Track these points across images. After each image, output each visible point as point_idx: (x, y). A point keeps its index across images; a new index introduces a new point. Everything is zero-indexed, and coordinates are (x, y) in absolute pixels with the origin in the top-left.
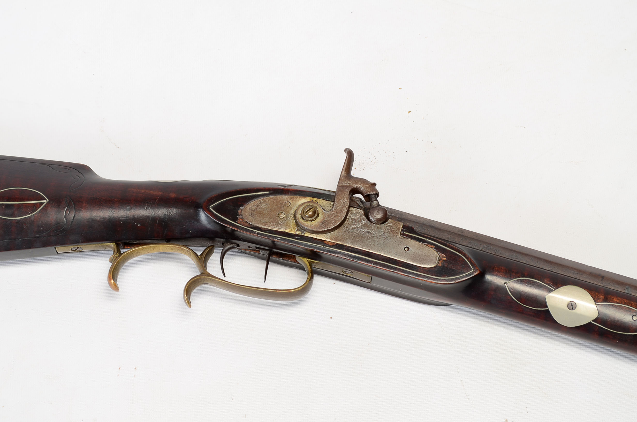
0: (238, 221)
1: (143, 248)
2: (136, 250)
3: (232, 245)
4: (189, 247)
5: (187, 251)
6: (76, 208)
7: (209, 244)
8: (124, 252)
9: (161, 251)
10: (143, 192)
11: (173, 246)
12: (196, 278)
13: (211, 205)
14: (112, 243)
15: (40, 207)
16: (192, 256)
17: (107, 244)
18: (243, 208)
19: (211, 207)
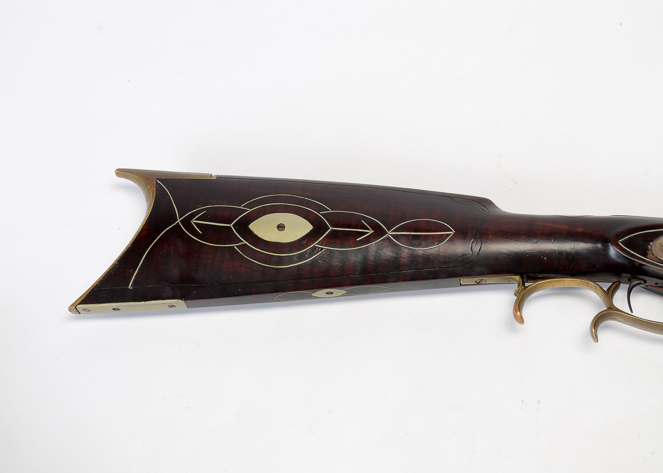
0: (648, 256)
1: (548, 282)
2: (541, 283)
3: (639, 281)
4: (597, 283)
5: (593, 285)
6: (482, 239)
7: (615, 280)
8: (530, 285)
9: (566, 286)
10: (549, 226)
11: (579, 281)
12: (604, 313)
13: (620, 240)
14: (517, 276)
15: (447, 238)
16: (598, 291)
17: (512, 276)
18: (653, 244)
19: (620, 242)
